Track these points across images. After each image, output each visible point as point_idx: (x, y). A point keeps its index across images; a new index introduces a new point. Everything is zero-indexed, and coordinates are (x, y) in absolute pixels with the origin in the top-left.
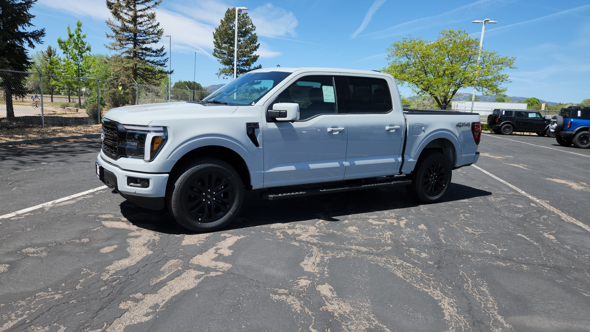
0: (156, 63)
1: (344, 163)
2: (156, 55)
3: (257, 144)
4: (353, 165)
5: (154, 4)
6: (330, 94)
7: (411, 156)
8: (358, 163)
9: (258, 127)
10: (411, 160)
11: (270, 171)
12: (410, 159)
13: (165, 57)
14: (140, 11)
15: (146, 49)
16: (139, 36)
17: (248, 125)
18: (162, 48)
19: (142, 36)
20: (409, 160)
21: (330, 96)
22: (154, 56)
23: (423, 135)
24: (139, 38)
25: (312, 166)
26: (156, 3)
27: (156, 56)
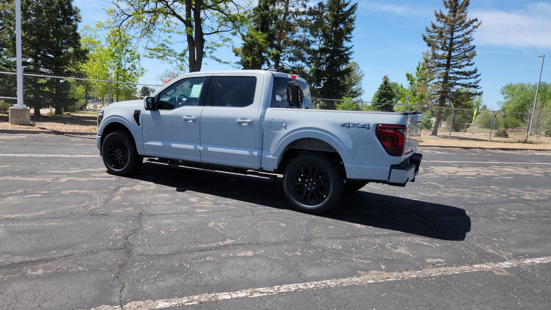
0: (467, 85)
1: (198, 147)
2: (466, 77)
3: (139, 124)
4: (206, 151)
5: (472, 28)
6: (198, 91)
7: (271, 153)
8: (210, 149)
9: (140, 113)
10: (271, 156)
11: (147, 143)
12: (269, 155)
13: (478, 78)
14: (457, 37)
15: (458, 73)
16: (452, 61)
17: (136, 111)
18: (475, 69)
19: (454, 61)
20: (267, 157)
21: (197, 92)
22: (464, 79)
23: (283, 132)
24: (452, 63)
25: (174, 145)
26: (474, 27)
27: (466, 79)
